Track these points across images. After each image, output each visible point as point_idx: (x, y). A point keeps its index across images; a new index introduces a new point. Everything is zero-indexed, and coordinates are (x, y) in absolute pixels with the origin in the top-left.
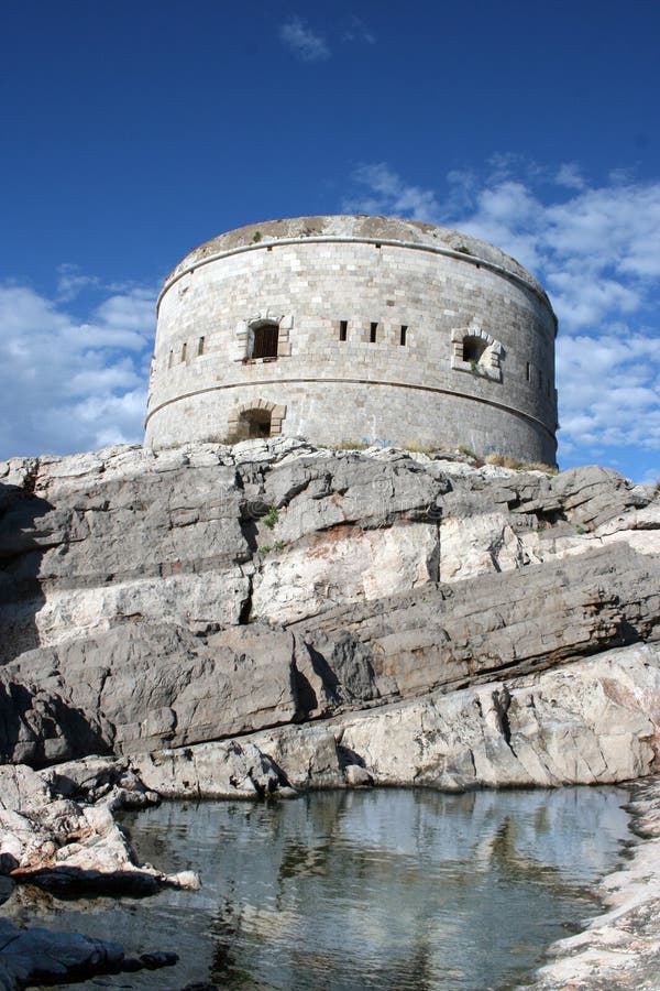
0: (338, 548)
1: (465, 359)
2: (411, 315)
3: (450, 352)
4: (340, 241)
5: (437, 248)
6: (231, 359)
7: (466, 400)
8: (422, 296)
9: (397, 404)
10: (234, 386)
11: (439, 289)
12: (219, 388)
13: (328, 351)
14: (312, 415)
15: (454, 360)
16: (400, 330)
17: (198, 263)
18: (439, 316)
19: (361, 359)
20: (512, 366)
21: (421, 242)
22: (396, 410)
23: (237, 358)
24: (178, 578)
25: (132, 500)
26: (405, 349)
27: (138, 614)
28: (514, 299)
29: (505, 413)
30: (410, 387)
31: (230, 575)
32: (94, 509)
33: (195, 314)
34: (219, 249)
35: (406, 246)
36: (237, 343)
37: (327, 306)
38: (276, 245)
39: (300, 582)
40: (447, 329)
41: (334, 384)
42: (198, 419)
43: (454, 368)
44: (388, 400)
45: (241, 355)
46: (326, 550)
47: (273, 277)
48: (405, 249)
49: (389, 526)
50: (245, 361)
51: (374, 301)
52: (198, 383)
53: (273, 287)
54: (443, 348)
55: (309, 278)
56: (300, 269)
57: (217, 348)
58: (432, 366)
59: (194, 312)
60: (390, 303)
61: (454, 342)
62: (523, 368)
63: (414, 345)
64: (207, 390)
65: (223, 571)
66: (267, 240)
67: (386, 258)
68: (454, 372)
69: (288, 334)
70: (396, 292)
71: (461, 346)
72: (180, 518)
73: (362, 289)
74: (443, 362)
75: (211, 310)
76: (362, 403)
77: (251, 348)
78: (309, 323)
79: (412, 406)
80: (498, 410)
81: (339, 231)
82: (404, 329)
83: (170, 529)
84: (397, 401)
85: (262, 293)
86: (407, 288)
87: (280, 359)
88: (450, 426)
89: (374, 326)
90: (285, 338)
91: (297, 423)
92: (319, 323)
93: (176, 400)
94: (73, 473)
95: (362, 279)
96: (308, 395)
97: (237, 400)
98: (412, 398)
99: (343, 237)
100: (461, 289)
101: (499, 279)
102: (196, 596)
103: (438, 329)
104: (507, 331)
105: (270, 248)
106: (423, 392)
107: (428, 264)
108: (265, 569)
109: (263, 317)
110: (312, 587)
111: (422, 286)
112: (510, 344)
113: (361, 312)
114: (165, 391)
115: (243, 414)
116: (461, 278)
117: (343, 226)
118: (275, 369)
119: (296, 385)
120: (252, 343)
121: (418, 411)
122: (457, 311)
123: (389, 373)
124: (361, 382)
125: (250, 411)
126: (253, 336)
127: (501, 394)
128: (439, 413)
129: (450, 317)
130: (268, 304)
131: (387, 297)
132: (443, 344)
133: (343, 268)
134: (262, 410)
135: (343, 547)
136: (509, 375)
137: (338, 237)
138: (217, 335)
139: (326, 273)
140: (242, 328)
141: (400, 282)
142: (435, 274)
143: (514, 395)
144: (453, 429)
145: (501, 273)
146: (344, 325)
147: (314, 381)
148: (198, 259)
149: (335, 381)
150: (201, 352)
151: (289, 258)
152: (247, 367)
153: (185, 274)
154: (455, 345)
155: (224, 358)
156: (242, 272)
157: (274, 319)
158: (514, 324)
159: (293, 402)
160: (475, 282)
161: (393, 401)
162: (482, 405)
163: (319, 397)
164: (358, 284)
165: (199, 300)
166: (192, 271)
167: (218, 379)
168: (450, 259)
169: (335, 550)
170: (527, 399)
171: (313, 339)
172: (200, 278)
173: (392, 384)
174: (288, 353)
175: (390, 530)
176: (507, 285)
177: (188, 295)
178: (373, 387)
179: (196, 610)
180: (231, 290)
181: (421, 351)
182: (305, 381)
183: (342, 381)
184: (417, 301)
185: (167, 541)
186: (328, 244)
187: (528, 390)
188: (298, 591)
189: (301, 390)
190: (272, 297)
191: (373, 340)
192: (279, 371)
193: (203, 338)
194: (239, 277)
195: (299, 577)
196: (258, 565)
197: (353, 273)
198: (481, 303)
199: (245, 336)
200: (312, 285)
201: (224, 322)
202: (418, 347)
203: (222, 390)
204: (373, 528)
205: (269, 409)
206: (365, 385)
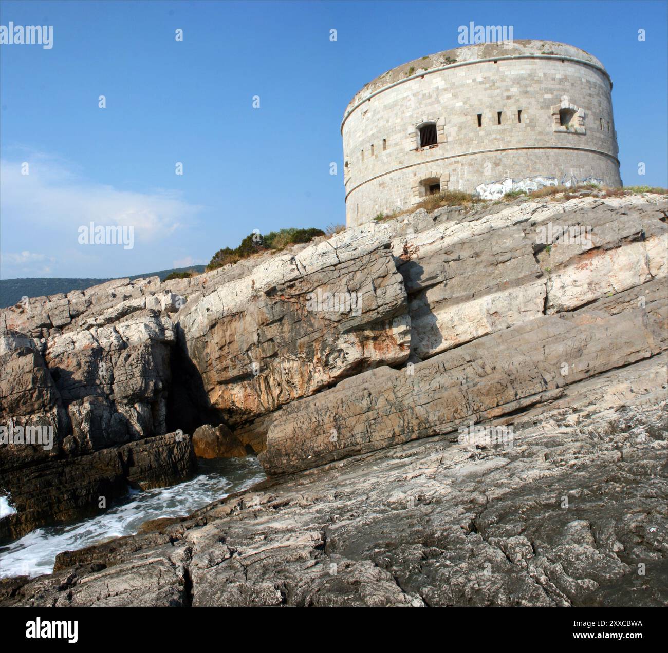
0: (593, 262)
1: (562, 124)
2: (523, 103)
3: (552, 122)
4: (470, 64)
5: (535, 55)
6: (407, 150)
7: (565, 151)
8: (529, 89)
9: (522, 161)
10: (412, 166)
11: (539, 82)
12: (402, 169)
13: (471, 135)
14: (467, 176)
15: (555, 126)
16: (517, 113)
17: (373, 93)
18: (541, 100)
19: (494, 136)
20: (592, 123)
21: (524, 53)
22: (521, 165)
23: (411, 148)
24: (510, 290)
25: (472, 252)
26: (522, 125)
27: (496, 312)
28: (588, 78)
29: (590, 154)
30: (528, 148)
31: (535, 285)
32: (454, 260)
33: (376, 126)
34: (386, 82)
35: (515, 58)
36: (409, 140)
37: (467, 106)
38: (426, 74)
39: (578, 284)
40: (548, 108)
41: (478, 155)
42: (390, 189)
43: (556, 132)
44: (516, 159)
45: (414, 146)
46: (587, 265)
47: (427, 95)
48: (514, 60)
49: (620, 247)
50: (417, 150)
51: (499, 98)
52: (386, 167)
53: (429, 101)
54: (546, 120)
55: (452, 91)
56: (445, 87)
57: (396, 144)
58: (540, 133)
59: (375, 124)
60: (508, 98)
61: (553, 115)
62: (598, 122)
63: (528, 121)
64: (394, 171)
65: (532, 283)
66: (420, 72)
67: (501, 69)
68: (556, 134)
69: (443, 129)
70: (512, 90)
71: (558, 116)
72: (501, 259)
73: (489, 92)
74: (548, 129)
75: (388, 121)
76: (499, 163)
77: (419, 141)
78: (457, 119)
79: (531, 160)
80: (586, 153)
81: (468, 57)
82: (520, 112)
83: (497, 265)
84: (521, 159)
85: (422, 106)
86: (518, 86)
87: (440, 145)
88: (557, 169)
89: (499, 114)
90: (442, 132)
91: (458, 182)
92: (463, 119)
93: (372, 179)
94: (427, 242)
95: (488, 85)
96: (462, 165)
97: (415, 175)
98: (530, 155)
99: (472, 60)
100: (553, 79)
101: (578, 67)
102: (521, 299)
103: (542, 108)
104: (586, 100)
105: (422, 76)
106: (537, 150)
107: (530, 67)
108: (553, 279)
109: (425, 121)
110: (586, 286)
111: (527, 82)
112: (588, 109)
113: (490, 107)
114: (362, 175)
115: (421, 182)
116: (553, 72)
117: (470, 54)
118: (437, 152)
119: (453, 159)
120: (419, 138)
121: (535, 163)
122: (552, 94)
123: (514, 142)
124: (496, 151)
125: (424, 180)
126: (419, 134)
127: (587, 143)
128: (549, 162)
129: (549, 99)
130: (427, 113)
131: (506, 94)
132: (546, 117)
133: (474, 80)
134: (433, 178)
135: (597, 261)
136: (591, 129)
137: (468, 62)
138: (395, 137)
139: (463, 86)
140: (412, 129)
141: (514, 83)
142: (536, 73)
143: (595, 141)
144: (559, 170)
145: (578, 62)
146: (480, 117)
147: (465, 155)
148: (373, 91)
149: (479, 153)
150: (385, 148)
151: (436, 81)
152: (418, 153)
153: (364, 102)
154: (554, 117)
155: (402, 150)
156: (405, 95)
157: (433, 121)
158: (590, 95)
159: (453, 170)
160: (562, 73)
161: (518, 159)
162: (576, 151)
163: (471, 165)
164: (486, 89)
165: (377, 117)
166: (369, 99)
167: (400, 163)
168: (544, 61)
169: (591, 264)
170: (603, 142)
171: (460, 129)
172: (376, 103)
173: (517, 149)
174: (445, 141)
175: (621, 248)
176: (583, 70)
177: (368, 115)
178: (504, 153)
179: (522, 305)
180: (399, 107)
181: (532, 124)
182: (459, 156)
183: (483, 152)
184: (526, 93)
185: (497, 272)
186: (462, 67)
187: (602, 136)
188: (579, 289)
189: (457, 162)
190: (429, 107)
191: (500, 123)
192: (441, 152)
193: (385, 140)
194: (404, 98)
195: (575, 281)
196: (548, 277)
197: (481, 83)
198: (567, 85)
199: (414, 135)
200: (455, 96)
201: (398, 128)
202: (530, 122)
203: (403, 170)
204: (611, 249)
205: (438, 176)
206: (499, 152)
